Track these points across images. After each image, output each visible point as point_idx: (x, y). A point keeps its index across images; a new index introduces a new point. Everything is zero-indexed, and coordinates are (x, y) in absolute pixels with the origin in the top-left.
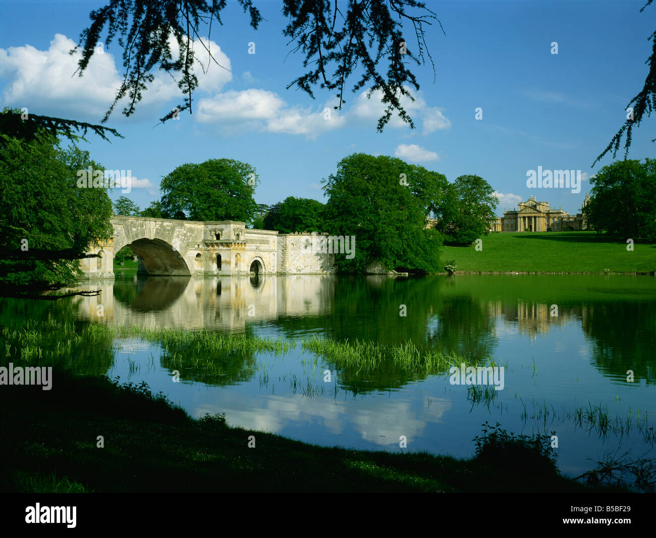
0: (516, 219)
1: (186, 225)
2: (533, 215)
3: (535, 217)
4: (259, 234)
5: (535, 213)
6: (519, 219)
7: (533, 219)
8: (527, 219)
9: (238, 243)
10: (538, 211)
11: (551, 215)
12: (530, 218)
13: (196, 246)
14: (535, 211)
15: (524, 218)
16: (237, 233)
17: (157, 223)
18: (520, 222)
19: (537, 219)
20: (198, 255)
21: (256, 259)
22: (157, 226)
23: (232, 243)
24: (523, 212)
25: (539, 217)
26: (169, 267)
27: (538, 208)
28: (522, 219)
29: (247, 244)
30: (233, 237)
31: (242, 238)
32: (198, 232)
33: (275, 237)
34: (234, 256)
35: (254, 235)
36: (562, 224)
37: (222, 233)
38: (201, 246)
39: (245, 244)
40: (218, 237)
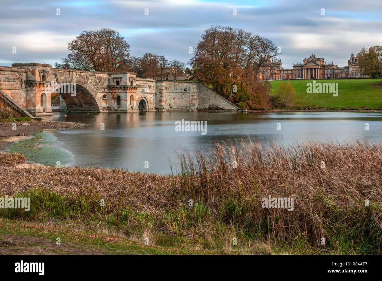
0: (302, 70)
1: (96, 74)
2: (314, 67)
3: (315, 69)
4: (144, 81)
5: (315, 66)
6: (304, 70)
7: (313, 70)
8: (309, 70)
9: (132, 88)
10: (317, 64)
11: (326, 67)
12: (311, 69)
13: (103, 90)
14: (315, 65)
15: (307, 69)
16: (131, 80)
17: (77, 73)
18: (305, 72)
19: (317, 70)
20: (104, 96)
21: (142, 99)
22: (77, 75)
23: (128, 88)
24: (307, 65)
25: (318, 69)
26: (83, 105)
27: (317, 63)
28: (306, 70)
29: (138, 89)
30: (129, 84)
31: (135, 84)
32: (104, 80)
33: (154, 83)
34: (130, 96)
35: (141, 82)
36: (334, 73)
37: (121, 80)
38: (106, 90)
39: (136, 88)
40: (118, 83)
